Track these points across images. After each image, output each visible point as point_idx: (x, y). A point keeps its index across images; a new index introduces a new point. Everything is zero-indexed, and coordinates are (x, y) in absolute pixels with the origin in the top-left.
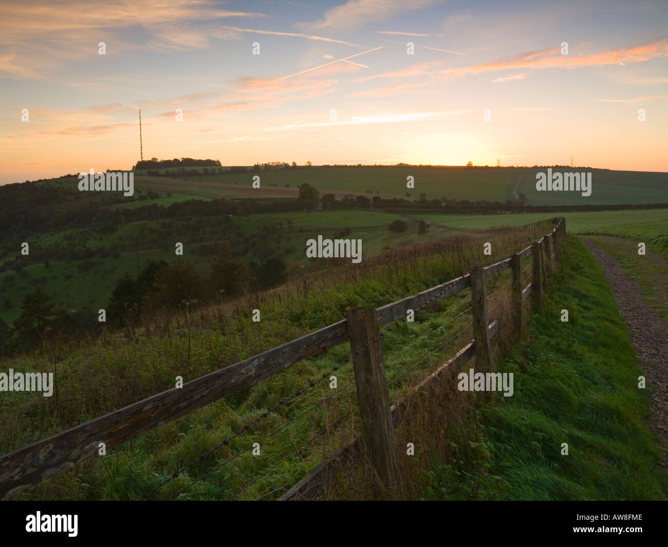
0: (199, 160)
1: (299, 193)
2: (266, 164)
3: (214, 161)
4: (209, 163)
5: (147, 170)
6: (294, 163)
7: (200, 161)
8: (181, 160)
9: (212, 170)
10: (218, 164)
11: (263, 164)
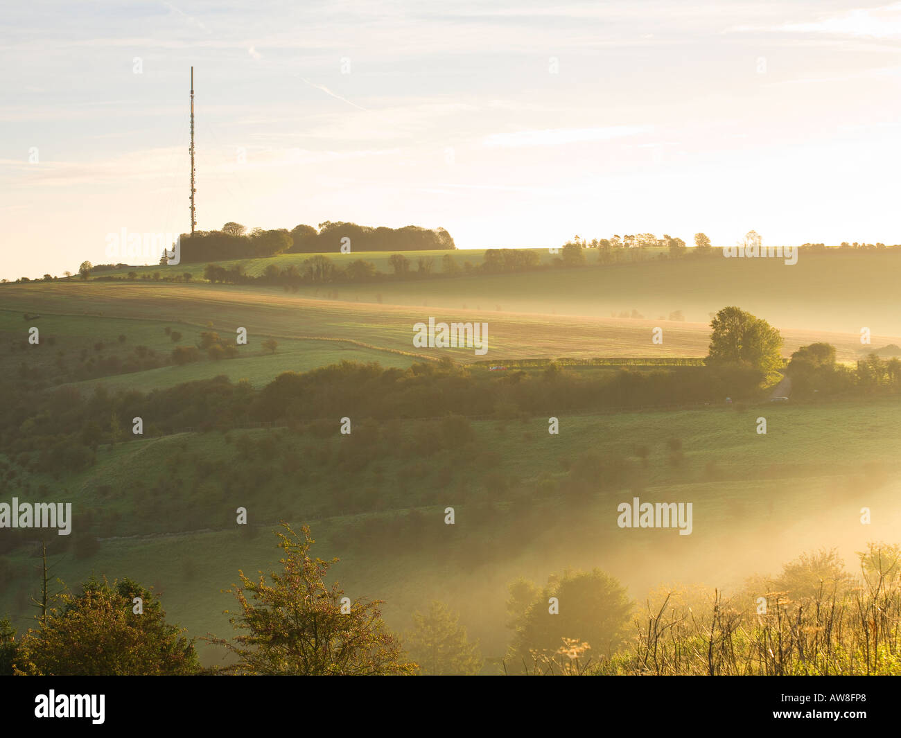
0: (381, 229)
1: (710, 341)
2: (605, 243)
3: (430, 232)
4: (412, 237)
5: (205, 265)
6: (702, 238)
7: (383, 232)
8: (319, 231)
9: (421, 263)
10: (442, 241)
11: (595, 242)
